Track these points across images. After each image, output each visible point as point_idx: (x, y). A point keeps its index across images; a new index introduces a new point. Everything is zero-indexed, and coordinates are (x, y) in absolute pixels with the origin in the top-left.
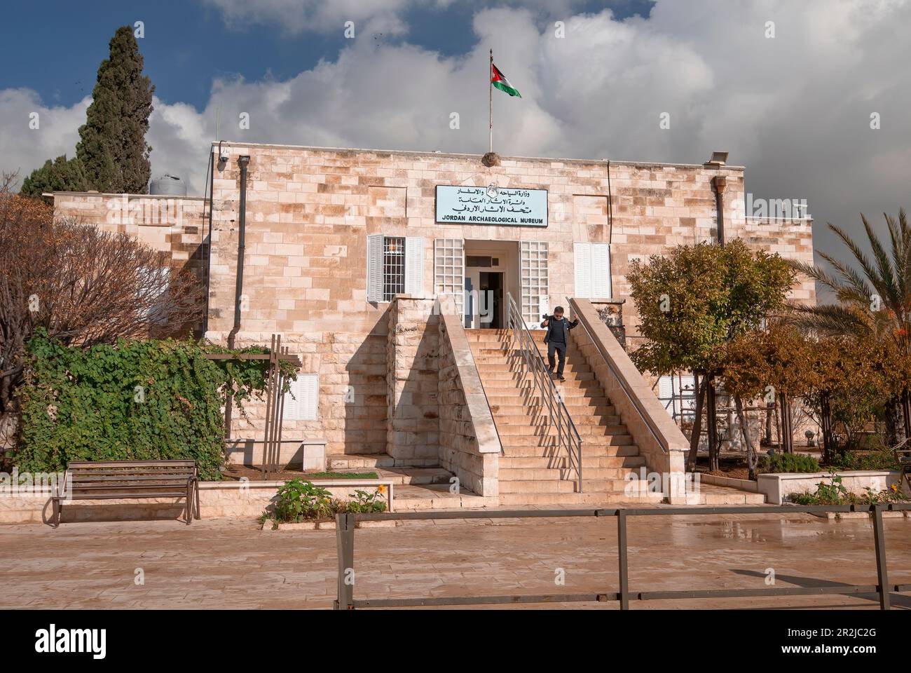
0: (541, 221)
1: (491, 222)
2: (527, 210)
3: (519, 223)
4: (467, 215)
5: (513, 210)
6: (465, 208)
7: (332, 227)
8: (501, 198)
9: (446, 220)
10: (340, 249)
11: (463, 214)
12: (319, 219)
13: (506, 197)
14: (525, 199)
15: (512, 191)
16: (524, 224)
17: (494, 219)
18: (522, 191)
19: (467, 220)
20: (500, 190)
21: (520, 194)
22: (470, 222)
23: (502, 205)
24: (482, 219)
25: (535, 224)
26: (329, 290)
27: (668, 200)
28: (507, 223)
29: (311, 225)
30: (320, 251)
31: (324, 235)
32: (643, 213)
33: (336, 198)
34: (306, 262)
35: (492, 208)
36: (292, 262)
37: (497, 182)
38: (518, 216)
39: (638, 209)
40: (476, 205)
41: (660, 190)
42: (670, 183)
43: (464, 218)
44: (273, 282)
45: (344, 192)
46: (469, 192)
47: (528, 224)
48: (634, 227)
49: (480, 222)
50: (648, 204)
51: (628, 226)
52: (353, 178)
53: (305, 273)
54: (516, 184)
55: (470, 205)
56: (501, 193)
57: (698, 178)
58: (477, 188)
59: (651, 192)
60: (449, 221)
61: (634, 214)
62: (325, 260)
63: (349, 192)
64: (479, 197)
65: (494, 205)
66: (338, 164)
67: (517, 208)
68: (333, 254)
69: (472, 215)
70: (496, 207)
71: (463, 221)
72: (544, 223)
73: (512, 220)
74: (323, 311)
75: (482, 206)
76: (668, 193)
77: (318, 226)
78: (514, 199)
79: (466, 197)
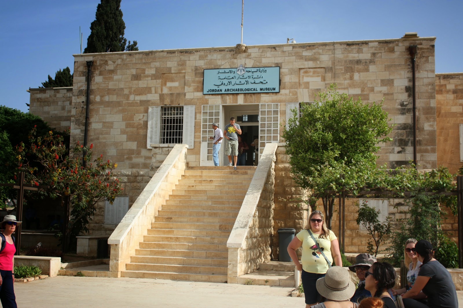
0: (274, 89)
1: (240, 92)
2: (264, 82)
3: (259, 91)
4: (223, 88)
5: (254, 83)
6: (222, 84)
7: (139, 102)
8: (247, 75)
9: (210, 93)
10: (144, 116)
11: (221, 87)
12: (132, 97)
13: (250, 74)
14: (263, 74)
15: (255, 70)
16: (263, 91)
17: (242, 90)
18: (261, 69)
19: (223, 92)
20: (246, 69)
21: (260, 71)
22: (226, 92)
23: (247, 80)
24: (233, 90)
25: (270, 91)
26: (136, 142)
27: (372, 68)
28: (251, 92)
29: (127, 101)
30: (131, 118)
31: (134, 107)
32: (351, 78)
33: (142, 84)
34: (123, 125)
35: (240, 82)
36: (116, 125)
37: (245, 64)
38: (258, 87)
39: (348, 76)
40: (229, 80)
41: (366, 59)
42: (374, 54)
43: (221, 90)
44: (105, 138)
45: (147, 79)
46: (225, 72)
47: (265, 91)
48: (344, 89)
49: (232, 92)
50: (356, 71)
51: (339, 89)
52: (153, 69)
53: (123, 132)
54: (258, 64)
55: (226, 82)
56: (247, 71)
57: (396, 48)
58: (230, 70)
59: (358, 62)
60: (212, 93)
61: (345, 79)
62: (134, 123)
63: (150, 78)
64: (232, 75)
65: (241, 80)
66: (144, 61)
67: (257, 81)
68: (140, 119)
69: (227, 88)
70: (243, 81)
71: (221, 93)
72: (277, 90)
73: (254, 90)
74: (133, 156)
75: (233, 81)
76: (372, 62)
77: (130, 102)
78: (255, 75)
79: (223, 76)
